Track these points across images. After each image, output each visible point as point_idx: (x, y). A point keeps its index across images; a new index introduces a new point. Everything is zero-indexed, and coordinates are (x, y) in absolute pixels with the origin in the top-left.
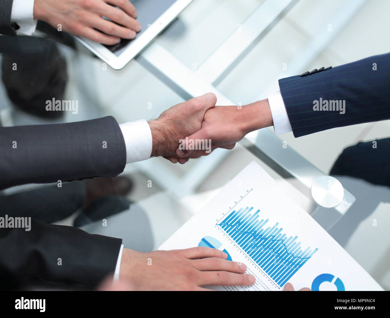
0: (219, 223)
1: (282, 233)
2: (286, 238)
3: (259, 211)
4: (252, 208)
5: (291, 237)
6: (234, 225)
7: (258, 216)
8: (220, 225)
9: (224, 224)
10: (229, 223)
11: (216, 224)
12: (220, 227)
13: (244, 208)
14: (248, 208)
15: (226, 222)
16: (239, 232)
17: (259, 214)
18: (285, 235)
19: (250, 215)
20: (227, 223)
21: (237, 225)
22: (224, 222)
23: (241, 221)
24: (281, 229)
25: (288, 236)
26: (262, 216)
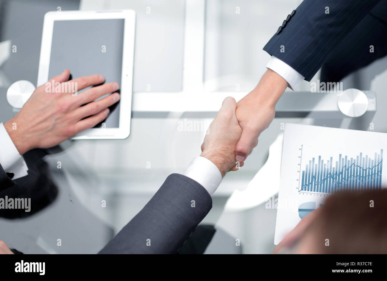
0: (300, 189)
1: (349, 159)
2: (355, 160)
3: (320, 157)
4: (314, 159)
5: (358, 157)
6: (311, 182)
7: (323, 161)
8: (302, 189)
9: (304, 187)
10: (307, 183)
11: (299, 191)
12: (304, 191)
13: (308, 164)
14: (310, 161)
15: (304, 184)
16: (319, 183)
17: (322, 159)
18: (352, 159)
19: (316, 165)
20: (306, 184)
21: (313, 179)
22: (302, 185)
23: (314, 175)
24: (346, 157)
25: (355, 158)
26: (326, 159)
